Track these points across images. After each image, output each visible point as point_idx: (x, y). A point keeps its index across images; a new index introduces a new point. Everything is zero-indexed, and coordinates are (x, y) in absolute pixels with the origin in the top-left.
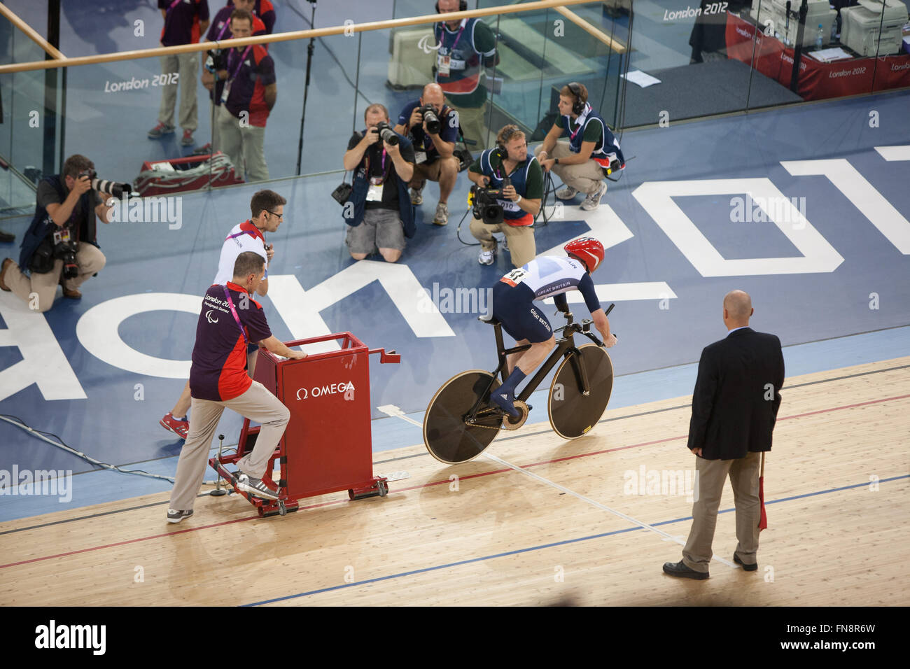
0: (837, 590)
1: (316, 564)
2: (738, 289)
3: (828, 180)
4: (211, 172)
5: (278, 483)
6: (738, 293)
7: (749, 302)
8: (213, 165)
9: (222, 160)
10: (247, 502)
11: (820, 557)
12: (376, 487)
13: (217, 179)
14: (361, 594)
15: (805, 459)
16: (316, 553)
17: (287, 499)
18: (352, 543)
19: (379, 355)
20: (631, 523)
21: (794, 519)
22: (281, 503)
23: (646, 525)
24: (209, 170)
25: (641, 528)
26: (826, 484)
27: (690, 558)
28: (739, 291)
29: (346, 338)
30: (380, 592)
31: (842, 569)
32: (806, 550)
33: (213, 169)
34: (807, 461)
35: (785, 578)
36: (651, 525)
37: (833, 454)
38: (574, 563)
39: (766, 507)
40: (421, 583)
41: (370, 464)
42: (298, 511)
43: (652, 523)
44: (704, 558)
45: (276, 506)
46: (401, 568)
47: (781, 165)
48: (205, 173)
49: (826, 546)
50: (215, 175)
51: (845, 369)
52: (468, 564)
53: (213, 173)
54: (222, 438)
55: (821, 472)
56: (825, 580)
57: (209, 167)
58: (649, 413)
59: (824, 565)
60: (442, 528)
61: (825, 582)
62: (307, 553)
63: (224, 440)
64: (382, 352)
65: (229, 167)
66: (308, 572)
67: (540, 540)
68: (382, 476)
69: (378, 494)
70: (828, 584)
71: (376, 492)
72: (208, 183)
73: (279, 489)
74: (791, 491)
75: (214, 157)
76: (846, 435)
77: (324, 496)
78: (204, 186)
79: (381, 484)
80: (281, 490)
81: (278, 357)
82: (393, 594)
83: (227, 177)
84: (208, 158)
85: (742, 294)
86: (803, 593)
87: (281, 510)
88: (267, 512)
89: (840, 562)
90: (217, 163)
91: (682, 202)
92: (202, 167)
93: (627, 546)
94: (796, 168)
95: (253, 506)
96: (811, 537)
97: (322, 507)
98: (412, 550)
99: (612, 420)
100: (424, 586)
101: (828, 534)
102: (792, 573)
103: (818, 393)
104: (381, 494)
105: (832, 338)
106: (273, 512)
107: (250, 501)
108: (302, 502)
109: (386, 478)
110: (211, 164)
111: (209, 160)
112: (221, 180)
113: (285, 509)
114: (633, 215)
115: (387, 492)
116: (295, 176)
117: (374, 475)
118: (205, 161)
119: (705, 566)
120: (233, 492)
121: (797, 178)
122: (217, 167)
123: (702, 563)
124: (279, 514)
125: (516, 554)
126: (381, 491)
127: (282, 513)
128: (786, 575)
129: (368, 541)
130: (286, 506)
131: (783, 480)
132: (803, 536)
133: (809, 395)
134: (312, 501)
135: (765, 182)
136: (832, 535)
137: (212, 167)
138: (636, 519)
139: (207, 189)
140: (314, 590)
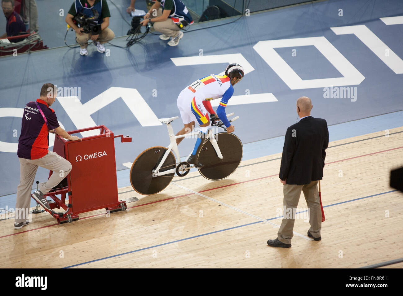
0: (365, 250)
1: (92, 247)
2: (305, 96)
3: (356, 36)
4: (30, 43)
5: (68, 206)
6: (304, 98)
7: (311, 103)
8: (31, 39)
9: (36, 36)
10: (52, 216)
11: (355, 233)
12: (120, 206)
13: (34, 47)
14: (116, 261)
15: (346, 182)
16: (91, 241)
17: (72, 214)
18: (111, 235)
19: (120, 138)
20: (257, 219)
21: (341, 214)
22: (69, 216)
23: (264, 220)
24: (29, 42)
25: (262, 221)
26: (358, 195)
27: (281, 236)
28: (304, 97)
29: (102, 128)
30: (126, 260)
31: (367, 239)
32: (348, 230)
33: (31, 41)
34: (348, 184)
35: (337, 245)
36: (267, 220)
37: (361, 179)
38: (227, 241)
39: (324, 209)
40: (147, 255)
41: (117, 194)
42: (79, 220)
43: (267, 219)
44: (289, 237)
45: (67, 218)
46: (136, 247)
47: (330, 29)
48: (27, 44)
49: (359, 227)
50: (32, 45)
51: (366, 135)
52: (172, 244)
53: (31, 43)
54: (38, 183)
55: (355, 189)
56: (358, 245)
57: (29, 40)
58: (264, 162)
59: (358, 237)
60: (157, 226)
61: (359, 246)
62: (86, 241)
63: (39, 184)
64: (122, 136)
65: (40, 40)
66: (87, 251)
67: (209, 230)
68: (123, 200)
69: (121, 210)
70: (360, 247)
71: (120, 208)
72: (29, 49)
73: (68, 209)
74: (339, 199)
75: (31, 35)
76: (368, 169)
77: (94, 211)
78: (27, 51)
79: (123, 204)
80: (69, 209)
81: (65, 139)
82: (133, 261)
83: (39, 45)
84: (28, 36)
85: (307, 99)
86: (347, 252)
87: (69, 220)
88: (62, 221)
89: (366, 235)
90: (33, 38)
91: (280, 51)
92: (25, 41)
93: (254, 231)
94: (339, 31)
95: (55, 219)
96: (350, 223)
97: (93, 217)
98: (142, 237)
99: (246, 166)
100: (148, 256)
101: (359, 221)
102: (341, 242)
103: (352, 148)
104: (123, 210)
105: (360, 119)
106: (65, 221)
107: (53, 216)
108: (82, 215)
109: (125, 201)
110: (30, 38)
111: (29, 37)
112: (36, 47)
113: (72, 219)
114: (254, 59)
115: (126, 208)
116: (75, 44)
117: (119, 200)
118: (27, 37)
119: (289, 241)
120: (44, 211)
121: (339, 36)
122: (34, 40)
123: (288, 239)
124: (68, 222)
125: (196, 238)
126: (123, 208)
127: (70, 221)
128: (338, 243)
129: (119, 234)
130: (72, 218)
131: (336, 194)
132: (346, 223)
133: (348, 149)
134: (88, 214)
135: (323, 39)
136: (361, 221)
137: (30, 40)
138: (259, 217)
139: (28, 52)
140: (91, 260)
